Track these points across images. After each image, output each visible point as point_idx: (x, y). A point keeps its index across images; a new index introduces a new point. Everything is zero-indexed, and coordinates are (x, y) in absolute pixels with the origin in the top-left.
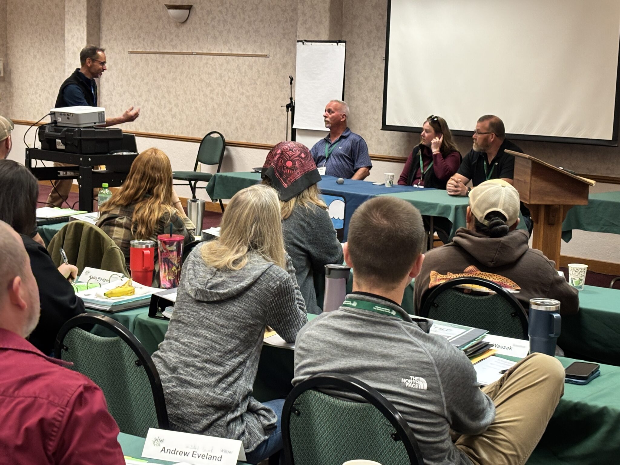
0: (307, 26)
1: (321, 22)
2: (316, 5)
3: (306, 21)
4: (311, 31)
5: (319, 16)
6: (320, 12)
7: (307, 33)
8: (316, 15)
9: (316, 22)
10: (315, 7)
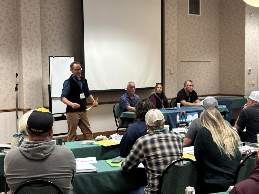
0: (29, 49)
1: (37, 47)
2: (33, 39)
3: (28, 46)
4: (32, 51)
5: (36, 44)
6: (36, 42)
7: (29, 52)
8: (34, 44)
9: (34, 47)
10: (33, 40)
